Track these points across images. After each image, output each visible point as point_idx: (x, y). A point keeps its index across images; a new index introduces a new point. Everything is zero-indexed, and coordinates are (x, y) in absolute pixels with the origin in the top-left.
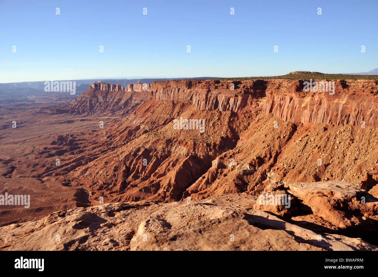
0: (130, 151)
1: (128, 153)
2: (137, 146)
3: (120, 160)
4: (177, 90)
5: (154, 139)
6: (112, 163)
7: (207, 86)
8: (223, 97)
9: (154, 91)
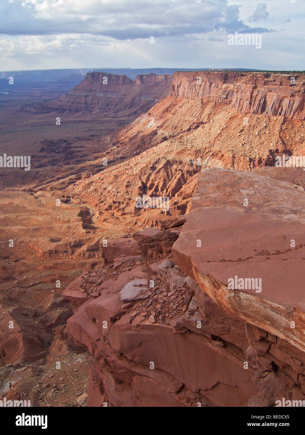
0: (147, 163)
1: (145, 165)
2: (156, 157)
3: (135, 173)
4: (208, 84)
5: (179, 149)
6: (124, 177)
7: (253, 80)
8: (274, 97)
9: (176, 84)
